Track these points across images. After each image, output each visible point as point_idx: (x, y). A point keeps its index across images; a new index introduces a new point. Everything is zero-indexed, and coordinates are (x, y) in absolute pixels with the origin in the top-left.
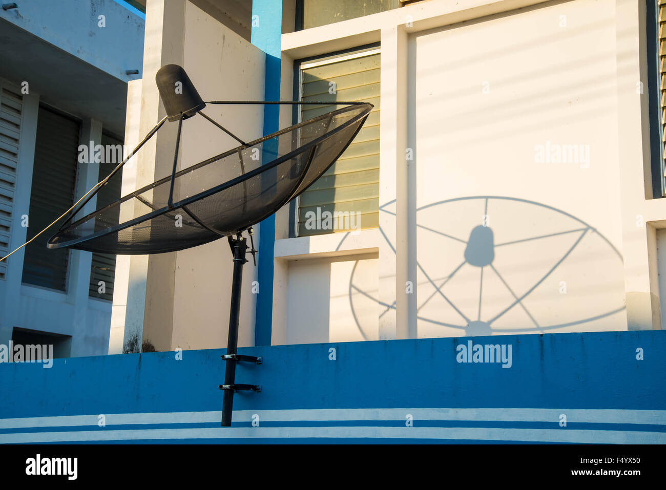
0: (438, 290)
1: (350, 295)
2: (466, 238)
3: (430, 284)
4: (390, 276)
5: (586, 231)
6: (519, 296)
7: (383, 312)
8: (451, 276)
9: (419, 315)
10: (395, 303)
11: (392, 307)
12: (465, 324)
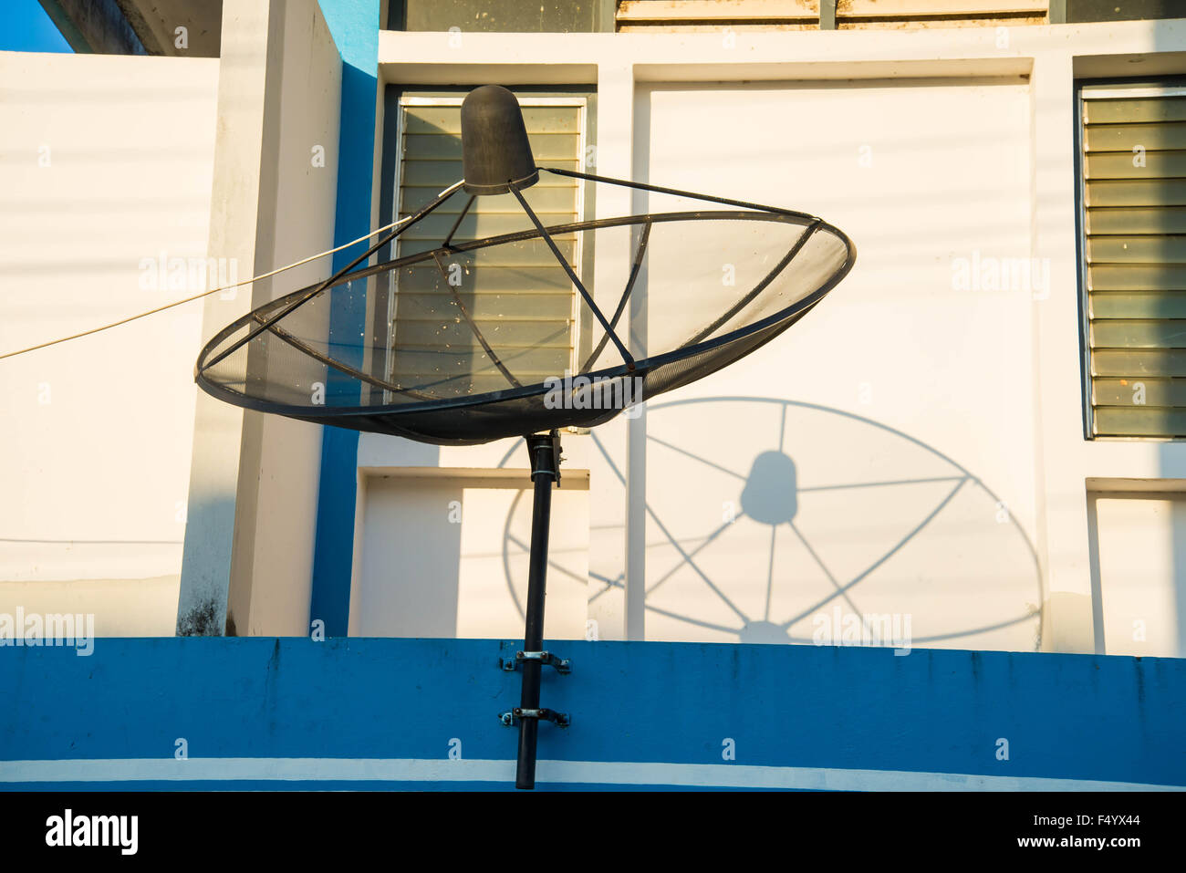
0: (688, 559)
1: (505, 554)
2: (745, 470)
3: (671, 547)
4: (615, 526)
5: (963, 480)
6: (843, 582)
7: (598, 591)
8: (714, 536)
9: (648, 602)
10: (622, 577)
11: (616, 584)
12: (739, 624)
